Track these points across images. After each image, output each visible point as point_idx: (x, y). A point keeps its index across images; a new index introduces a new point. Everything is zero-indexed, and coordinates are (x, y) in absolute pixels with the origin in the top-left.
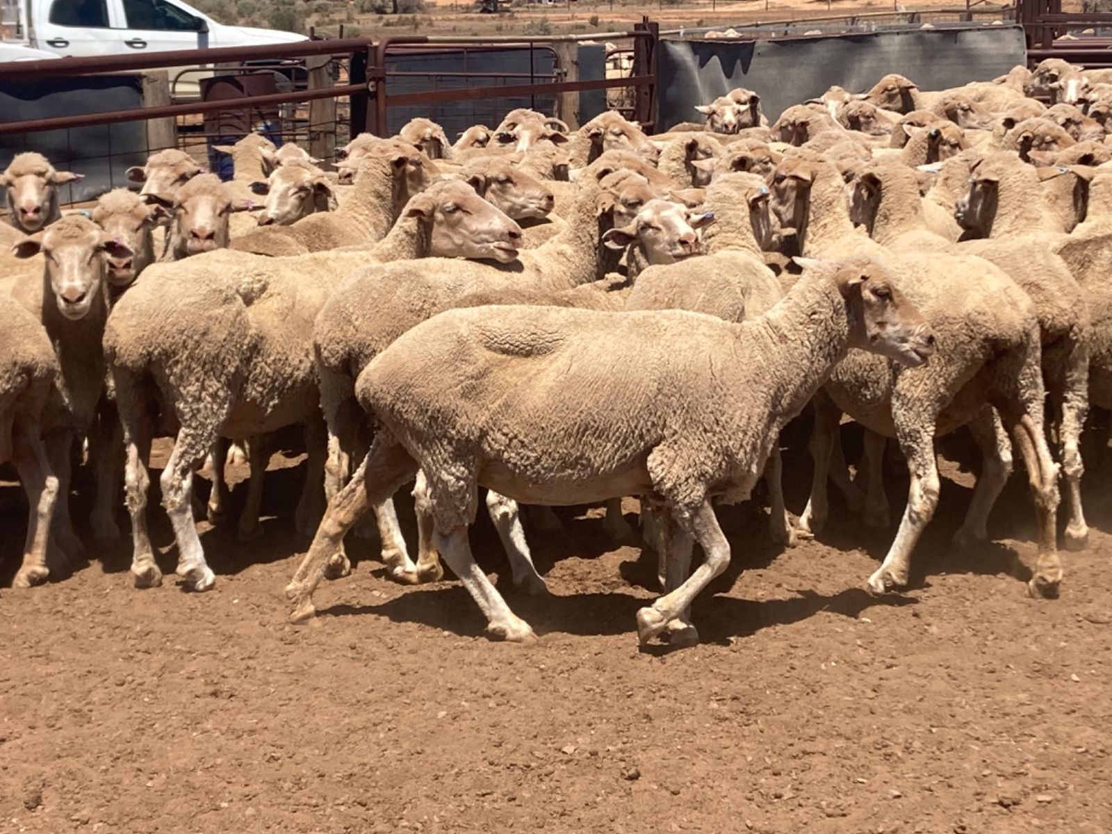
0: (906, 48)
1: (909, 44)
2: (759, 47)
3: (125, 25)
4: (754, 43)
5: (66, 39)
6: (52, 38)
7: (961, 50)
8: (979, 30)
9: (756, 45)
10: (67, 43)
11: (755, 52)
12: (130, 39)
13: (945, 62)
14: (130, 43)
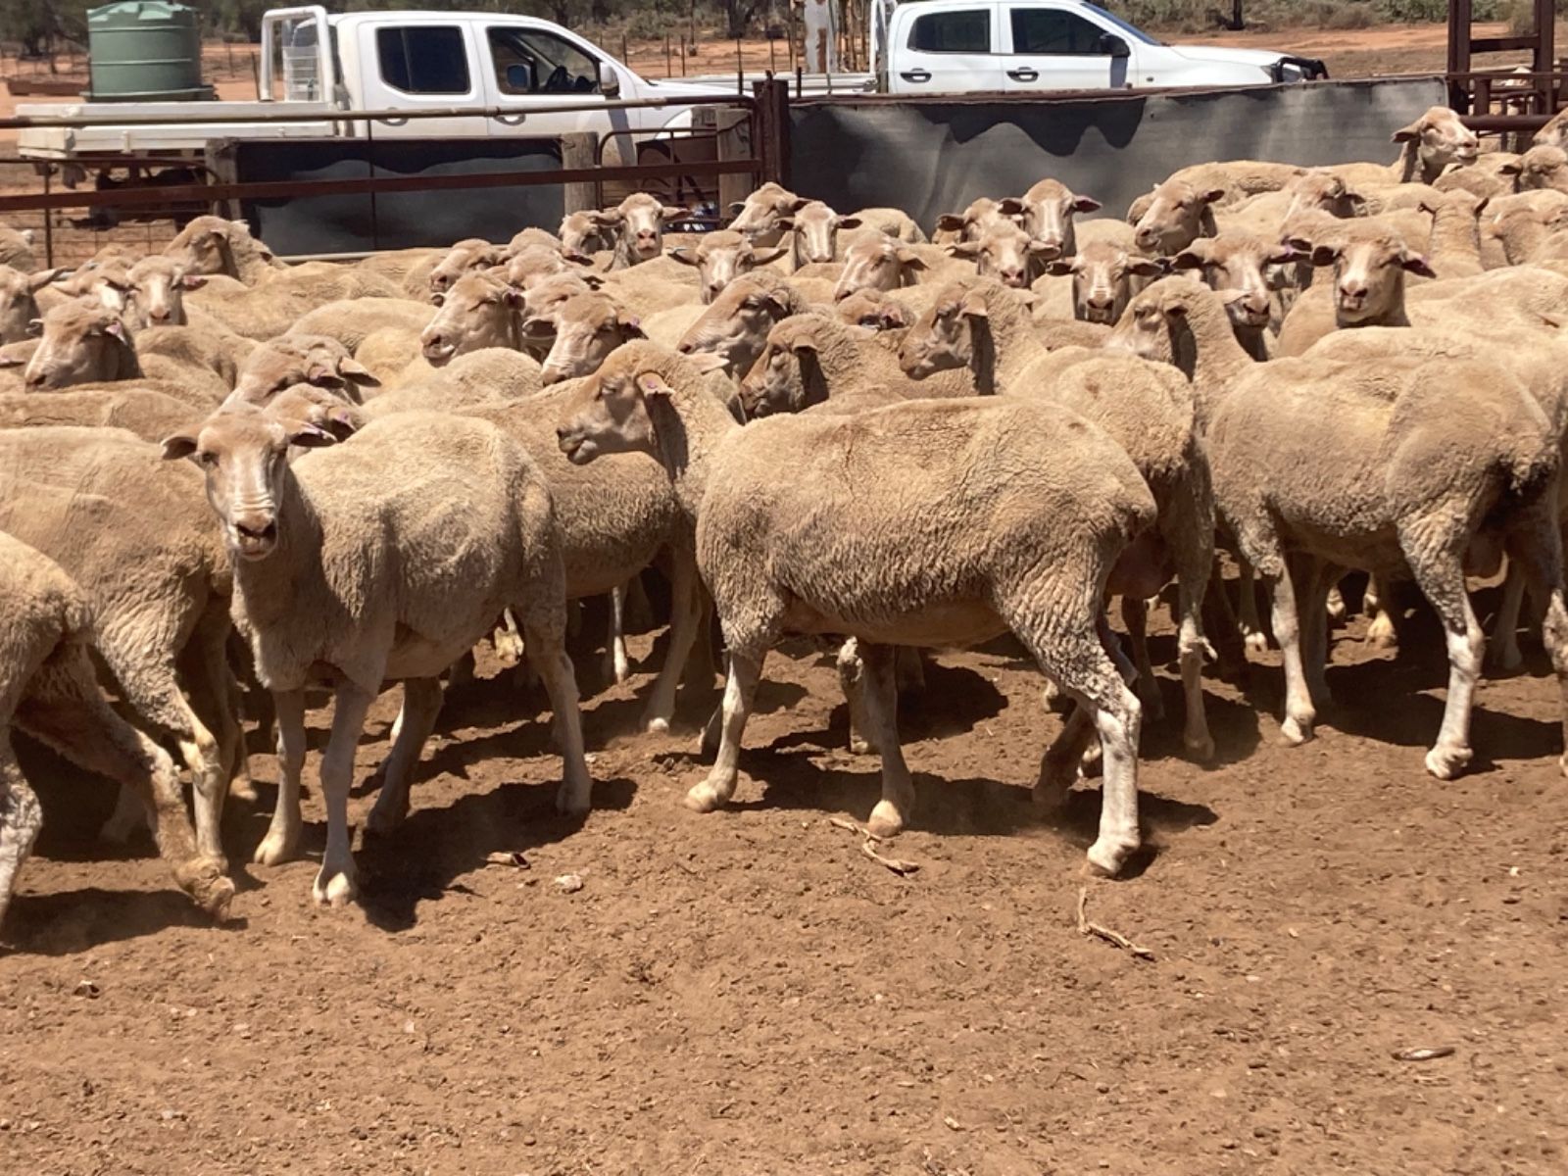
0: (1313, 110)
1: (1316, 105)
2: (1153, 106)
3: (1011, 49)
4: (1145, 99)
5: (927, 70)
6: (908, 70)
7: (1376, 115)
8: (1395, 82)
9: (1148, 103)
10: (928, 76)
11: (1146, 115)
12: (1015, 68)
13: (1361, 133)
14: (1014, 75)
